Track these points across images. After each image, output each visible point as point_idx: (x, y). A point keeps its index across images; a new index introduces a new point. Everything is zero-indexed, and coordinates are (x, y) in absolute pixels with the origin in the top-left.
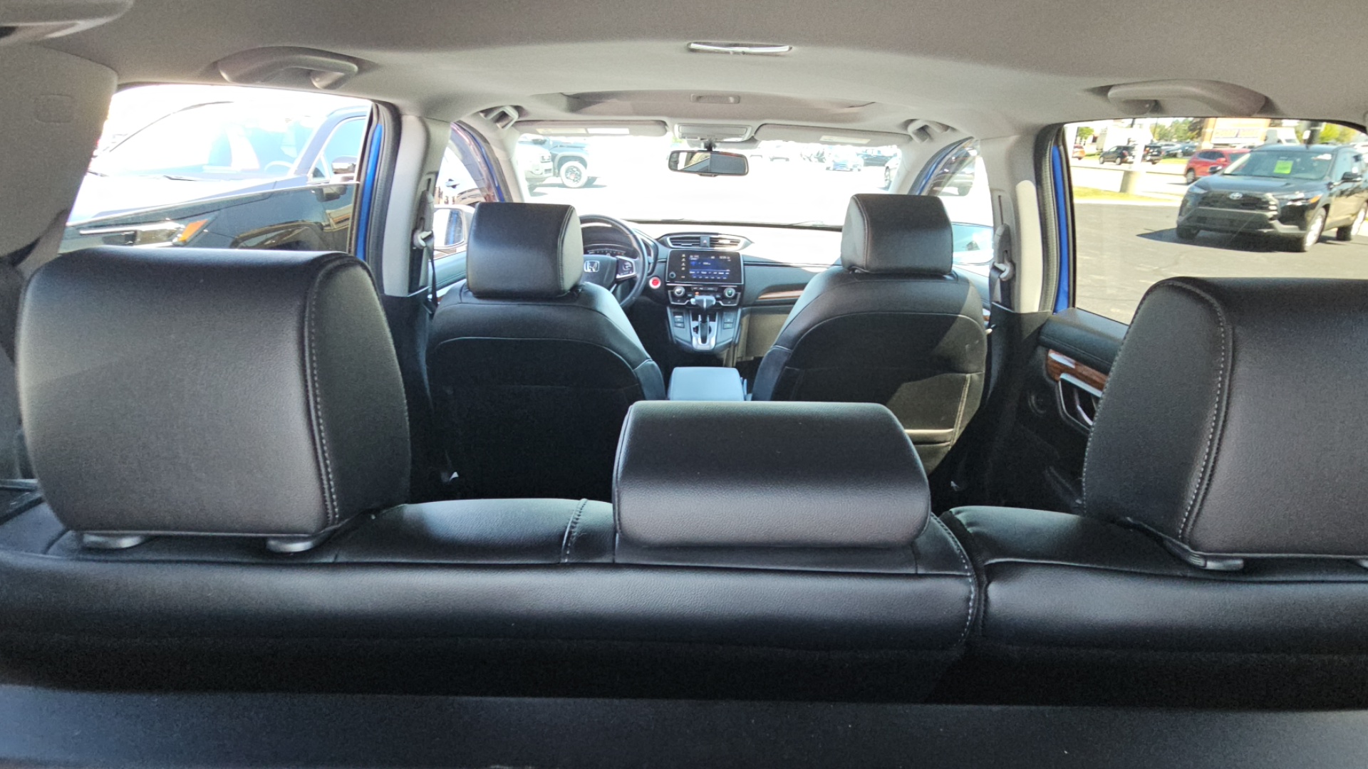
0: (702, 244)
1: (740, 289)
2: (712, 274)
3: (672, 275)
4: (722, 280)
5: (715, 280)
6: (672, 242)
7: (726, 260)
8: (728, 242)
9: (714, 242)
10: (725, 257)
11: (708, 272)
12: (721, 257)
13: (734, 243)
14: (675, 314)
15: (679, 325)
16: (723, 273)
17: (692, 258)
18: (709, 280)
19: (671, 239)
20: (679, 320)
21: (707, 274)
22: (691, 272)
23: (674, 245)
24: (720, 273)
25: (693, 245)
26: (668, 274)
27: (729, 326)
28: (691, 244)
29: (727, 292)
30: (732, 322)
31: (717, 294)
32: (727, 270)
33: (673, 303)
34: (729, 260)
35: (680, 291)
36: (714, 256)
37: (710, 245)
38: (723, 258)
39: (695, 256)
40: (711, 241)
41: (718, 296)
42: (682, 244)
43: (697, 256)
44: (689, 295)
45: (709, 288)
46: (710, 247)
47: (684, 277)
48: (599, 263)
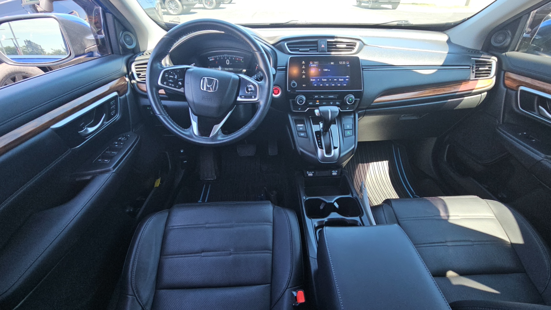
0: (320, 49)
1: (359, 95)
2: (332, 81)
3: (294, 84)
4: (342, 87)
5: (336, 87)
6: (289, 47)
7: (346, 65)
8: (345, 46)
9: (331, 46)
10: (344, 63)
11: (328, 79)
12: (341, 63)
13: (351, 46)
14: (297, 122)
15: (302, 134)
16: (343, 80)
18: (330, 87)
19: (287, 44)
20: (301, 129)
21: (328, 82)
22: (312, 80)
23: (291, 50)
24: (340, 80)
25: (310, 50)
26: (290, 83)
27: (350, 134)
28: (309, 50)
29: (347, 99)
30: (352, 128)
31: (337, 101)
32: (348, 77)
33: (294, 111)
34: (349, 66)
35: (301, 99)
36: (332, 62)
37: (328, 50)
38: (342, 63)
39: (315, 63)
40: (328, 45)
41: (337, 103)
42: (300, 50)
43: (317, 63)
44: (310, 103)
45: (330, 96)
46: (328, 52)
47: (305, 85)
48: (218, 81)
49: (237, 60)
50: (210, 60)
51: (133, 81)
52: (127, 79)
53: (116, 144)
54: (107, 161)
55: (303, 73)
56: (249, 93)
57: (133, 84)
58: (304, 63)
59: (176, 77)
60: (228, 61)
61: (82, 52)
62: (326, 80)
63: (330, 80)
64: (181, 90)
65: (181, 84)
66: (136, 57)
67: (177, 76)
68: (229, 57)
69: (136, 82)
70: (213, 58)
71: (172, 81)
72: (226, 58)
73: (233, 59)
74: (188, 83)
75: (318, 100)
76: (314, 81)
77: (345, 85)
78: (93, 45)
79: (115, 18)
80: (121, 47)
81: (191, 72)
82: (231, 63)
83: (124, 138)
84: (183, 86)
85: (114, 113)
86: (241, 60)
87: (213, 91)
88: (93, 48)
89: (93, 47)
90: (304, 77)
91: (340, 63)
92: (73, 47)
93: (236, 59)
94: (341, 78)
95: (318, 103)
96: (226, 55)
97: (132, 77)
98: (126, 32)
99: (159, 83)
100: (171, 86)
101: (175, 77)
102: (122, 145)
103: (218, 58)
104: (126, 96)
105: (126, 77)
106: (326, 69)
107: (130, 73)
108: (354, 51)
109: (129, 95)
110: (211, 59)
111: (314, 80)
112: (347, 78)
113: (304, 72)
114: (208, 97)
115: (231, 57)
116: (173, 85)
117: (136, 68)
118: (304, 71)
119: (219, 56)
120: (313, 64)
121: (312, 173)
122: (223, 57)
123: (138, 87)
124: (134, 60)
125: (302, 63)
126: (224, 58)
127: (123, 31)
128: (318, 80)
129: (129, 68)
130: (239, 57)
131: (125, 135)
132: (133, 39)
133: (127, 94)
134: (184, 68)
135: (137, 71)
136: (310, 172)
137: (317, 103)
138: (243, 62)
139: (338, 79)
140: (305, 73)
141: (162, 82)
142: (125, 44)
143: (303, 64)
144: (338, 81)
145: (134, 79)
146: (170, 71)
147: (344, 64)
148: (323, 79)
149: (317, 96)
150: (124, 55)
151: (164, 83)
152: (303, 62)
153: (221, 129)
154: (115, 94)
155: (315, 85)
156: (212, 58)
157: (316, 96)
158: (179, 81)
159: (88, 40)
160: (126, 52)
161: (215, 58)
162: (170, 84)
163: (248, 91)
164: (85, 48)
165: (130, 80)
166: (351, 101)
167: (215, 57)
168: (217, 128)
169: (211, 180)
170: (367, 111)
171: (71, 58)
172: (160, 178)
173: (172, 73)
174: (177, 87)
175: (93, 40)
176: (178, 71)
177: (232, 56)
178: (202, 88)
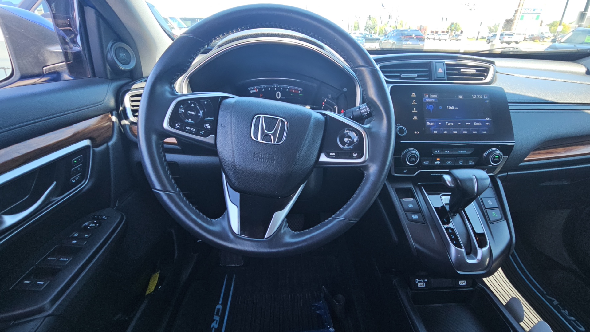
0: (434, 76)
2: (464, 126)
3: (402, 131)
4: (480, 137)
5: (470, 137)
6: (383, 72)
7: (483, 100)
8: (473, 71)
9: (453, 71)
10: (480, 97)
11: (456, 123)
15: (415, 217)
16: (480, 124)
17: (427, 98)
18: (459, 137)
20: (411, 206)
21: (455, 126)
22: (428, 124)
23: (387, 76)
24: (476, 124)
25: (419, 76)
27: (496, 216)
28: (417, 76)
29: (491, 157)
30: (497, 206)
31: (471, 160)
32: (488, 119)
33: (396, 175)
34: (488, 101)
35: (414, 156)
36: (460, 95)
37: (447, 77)
38: (477, 97)
39: (432, 96)
40: (447, 69)
41: (471, 163)
42: (402, 76)
43: (435, 96)
44: (424, 163)
45: (460, 150)
46: (448, 80)
47: (418, 133)
48: (286, 123)
49: (292, 93)
50: (252, 92)
51: (124, 122)
52: (114, 118)
53: (75, 238)
54: (42, 283)
55: (413, 111)
56: (346, 147)
57: (124, 126)
58: (415, 96)
59: (201, 114)
60: (278, 94)
61: (37, 71)
62: (452, 124)
63: (459, 124)
64: (210, 139)
65: (209, 127)
66: (134, 84)
67: (204, 113)
68: (280, 88)
69: (129, 123)
70: (257, 89)
71: (192, 122)
72: (275, 89)
73: (287, 90)
74: (225, 126)
75: (438, 157)
76: (433, 126)
77: (485, 132)
78: (61, 61)
79: (99, 15)
80: (108, 67)
81: (232, 106)
82: (283, 97)
83: (94, 223)
84: (214, 131)
85: (77, 178)
86: (299, 92)
87: (276, 143)
88: (61, 67)
89: (60, 65)
90: (415, 118)
91: (474, 97)
92: (17, 60)
93: (291, 90)
94: (478, 122)
95: (439, 162)
96: (275, 85)
97: (123, 115)
98: (119, 43)
99: (166, 125)
100: (190, 132)
101: (199, 114)
102: (86, 238)
103: (263, 89)
104: (108, 147)
105: (112, 115)
106: (451, 106)
107: (121, 108)
108: (488, 80)
109: (114, 145)
110: (252, 90)
111: (432, 124)
112: (488, 121)
113: (415, 111)
114: (265, 154)
115: (283, 88)
116: (193, 129)
117: (132, 101)
118: (415, 109)
119: (266, 86)
120: (429, 97)
121: (423, 282)
122: (271, 88)
123: (132, 131)
124: (130, 88)
125: (412, 96)
126: (273, 88)
127: (113, 41)
128: (440, 123)
129: (119, 101)
130: (296, 88)
131: (98, 216)
132: (132, 56)
133: (110, 143)
134: (218, 97)
135: (133, 106)
136: (422, 280)
137: (436, 163)
138: (302, 95)
139: (472, 123)
140: (417, 111)
141: (172, 123)
142: (115, 62)
143: (414, 98)
144: (472, 126)
145: (127, 118)
146: (189, 102)
147: (479, 99)
148: (447, 123)
149: (439, 151)
150: (113, 80)
151: (176, 125)
152: (413, 94)
153: (286, 219)
154: (86, 143)
155: (436, 132)
156: (254, 89)
157: (437, 150)
158: (207, 122)
159: (51, 52)
160: (117, 74)
161: (258, 89)
162: (188, 128)
163: (344, 143)
164: (43, 65)
165: (120, 119)
166: (497, 160)
167: (259, 87)
168: (280, 216)
169: (235, 267)
170: (510, 175)
171: (13, 80)
172: (159, 272)
173: (193, 105)
174: (202, 132)
175: (60, 52)
176: (206, 102)
177: (285, 86)
178: (254, 137)
